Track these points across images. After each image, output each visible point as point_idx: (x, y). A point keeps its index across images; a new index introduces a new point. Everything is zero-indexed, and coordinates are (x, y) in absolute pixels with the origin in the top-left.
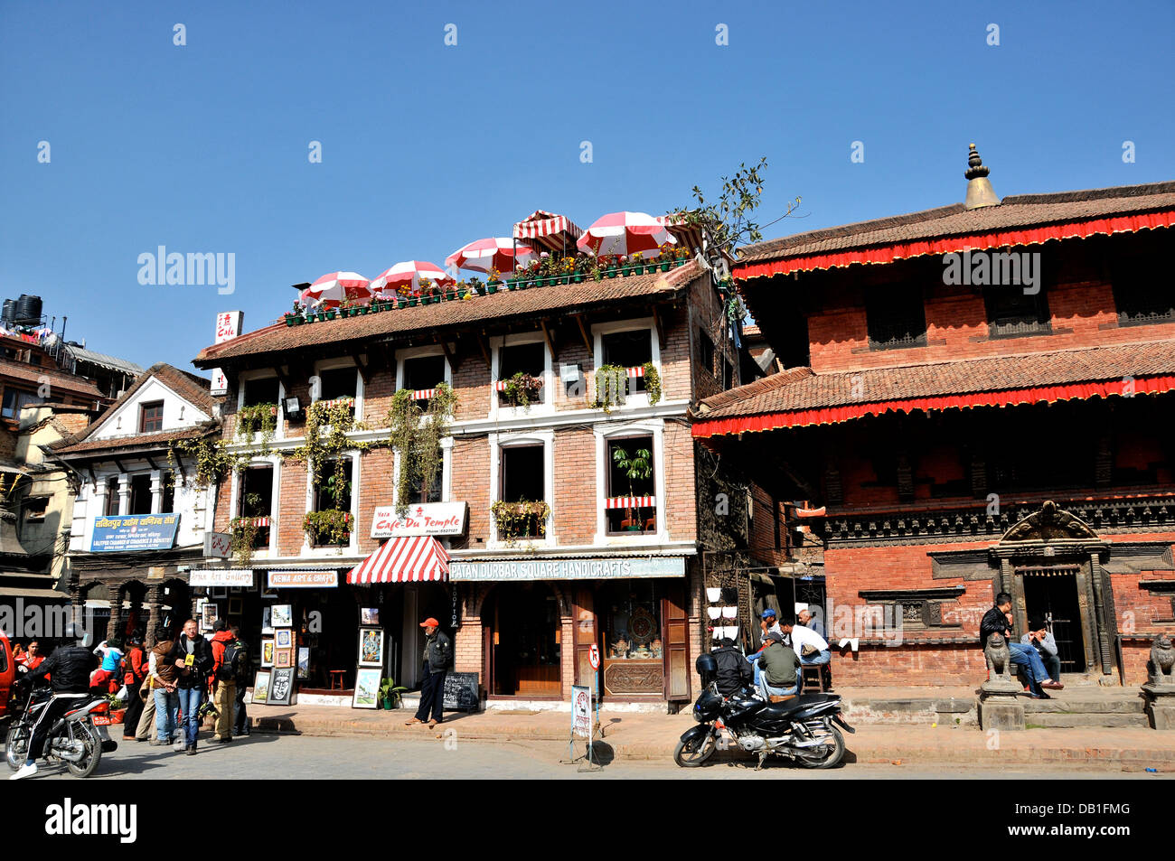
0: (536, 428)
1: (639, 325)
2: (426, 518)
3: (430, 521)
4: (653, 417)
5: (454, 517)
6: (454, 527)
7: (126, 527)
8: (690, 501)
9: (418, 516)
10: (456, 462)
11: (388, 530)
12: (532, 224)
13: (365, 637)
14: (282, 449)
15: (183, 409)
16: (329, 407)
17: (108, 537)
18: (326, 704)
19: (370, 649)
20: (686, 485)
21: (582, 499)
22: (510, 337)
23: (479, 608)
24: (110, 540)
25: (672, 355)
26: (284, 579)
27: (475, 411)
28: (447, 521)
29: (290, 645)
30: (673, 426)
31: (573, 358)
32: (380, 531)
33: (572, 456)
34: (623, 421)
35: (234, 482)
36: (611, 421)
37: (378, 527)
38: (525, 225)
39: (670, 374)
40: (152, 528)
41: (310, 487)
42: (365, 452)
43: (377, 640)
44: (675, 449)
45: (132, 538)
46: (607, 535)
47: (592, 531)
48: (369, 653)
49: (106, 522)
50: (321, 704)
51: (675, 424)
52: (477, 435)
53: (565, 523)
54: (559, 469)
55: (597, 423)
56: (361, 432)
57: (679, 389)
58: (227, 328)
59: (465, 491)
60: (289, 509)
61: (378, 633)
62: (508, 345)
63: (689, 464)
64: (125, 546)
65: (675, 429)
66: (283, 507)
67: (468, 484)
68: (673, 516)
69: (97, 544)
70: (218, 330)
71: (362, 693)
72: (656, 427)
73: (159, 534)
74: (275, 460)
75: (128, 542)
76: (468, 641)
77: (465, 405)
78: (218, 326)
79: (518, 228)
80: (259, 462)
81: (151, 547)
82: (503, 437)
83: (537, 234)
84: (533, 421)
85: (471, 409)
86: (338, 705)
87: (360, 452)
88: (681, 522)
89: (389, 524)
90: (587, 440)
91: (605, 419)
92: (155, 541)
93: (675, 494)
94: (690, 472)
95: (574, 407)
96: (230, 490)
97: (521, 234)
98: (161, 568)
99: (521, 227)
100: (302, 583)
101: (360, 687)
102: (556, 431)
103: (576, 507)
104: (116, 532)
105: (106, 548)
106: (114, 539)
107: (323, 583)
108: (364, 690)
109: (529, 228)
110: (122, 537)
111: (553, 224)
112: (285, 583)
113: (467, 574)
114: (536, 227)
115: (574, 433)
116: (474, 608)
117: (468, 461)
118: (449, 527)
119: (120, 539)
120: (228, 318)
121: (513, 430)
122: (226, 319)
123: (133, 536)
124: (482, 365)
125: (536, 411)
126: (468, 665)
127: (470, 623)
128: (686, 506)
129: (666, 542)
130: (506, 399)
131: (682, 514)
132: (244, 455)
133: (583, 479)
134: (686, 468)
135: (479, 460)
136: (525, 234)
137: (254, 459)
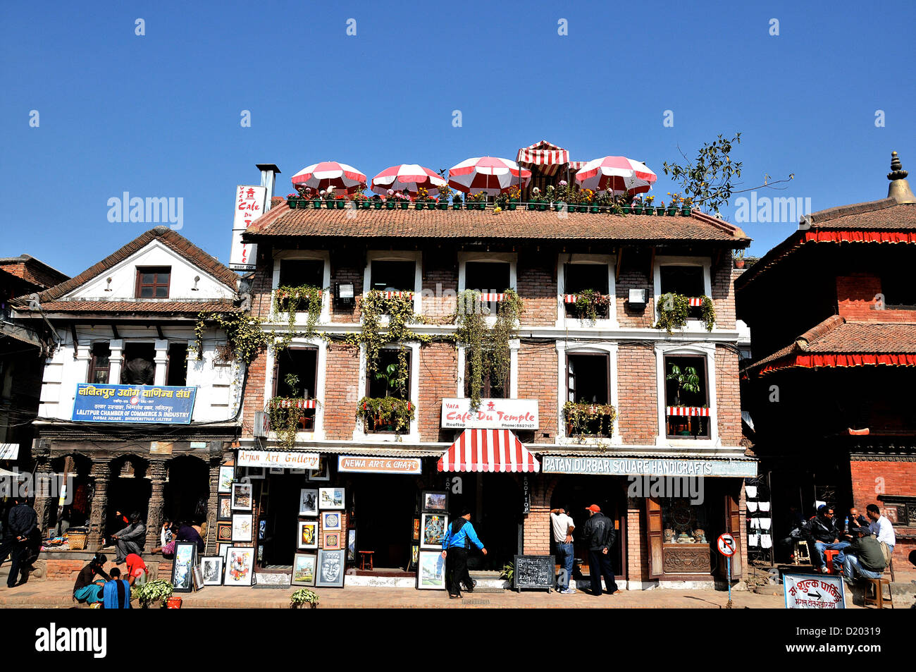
0: (601, 340)
1: (693, 262)
2: (498, 413)
3: (504, 415)
4: (706, 341)
5: (528, 414)
6: (529, 422)
7: (122, 398)
8: (737, 414)
9: (489, 410)
10: (521, 362)
11: (460, 422)
12: (538, 152)
13: (426, 521)
14: (330, 333)
15: (197, 279)
16: (387, 297)
17: (96, 406)
18: (379, 585)
19: (433, 533)
20: (734, 400)
21: (642, 405)
22: (575, 256)
23: (549, 497)
24: (100, 410)
25: (719, 291)
26: (357, 464)
27: (539, 317)
28: (521, 417)
29: (340, 528)
30: (722, 351)
31: (633, 282)
32: (450, 422)
33: (634, 367)
34: (679, 341)
35: (269, 360)
36: (669, 341)
37: (448, 418)
38: (531, 151)
39: (719, 307)
40: (158, 400)
41: (362, 373)
42: (424, 344)
43: (440, 524)
44: (724, 370)
45: (132, 410)
46: (667, 438)
47: (653, 433)
48: (431, 536)
49: (92, 389)
50: (374, 585)
51: (724, 350)
52: (543, 340)
53: (628, 425)
54: (622, 377)
55: (657, 341)
56: (420, 326)
57: (726, 320)
58: (250, 202)
59: (531, 390)
60: (336, 393)
61: (442, 518)
62: (572, 262)
63: (736, 383)
64: (123, 417)
65: (723, 353)
66: (328, 391)
67: (535, 384)
68: (722, 425)
69: (81, 413)
70: (238, 204)
71: (426, 575)
72: (710, 350)
73: (171, 408)
74: (321, 344)
75: (127, 413)
76: (537, 527)
77: (530, 312)
78: (238, 198)
79: (524, 153)
80: (299, 343)
81: (160, 421)
82: (570, 344)
83: (542, 162)
84: (600, 333)
85: (536, 316)
86: (394, 586)
87: (419, 345)
88: (730, 431)
89: (460, 416)
90: (647, 354)
91: (663, 338)
92: (166, 414)
93: (724, 407)
94: (737, 390)
95: (635, 325)
96: (264, 368)
97: (527, 158)
98: (167, 443)
99: (527, 152)
100: (380, 468)
101: (424, 569)
102: (620, 344)
103: (638, 412)
104: (110, 401)
105: (95, 418)
106: (106, 409)
107: (404, 469)
108: (428, 572)
109: (535, 155)
110: (117, 407)
111: (557, 156)
112: (360, 468)
113: (561, 467)
114: (542, 156)
115: (635, 348)
116: (544, 497)
117: (533, 363)
118: (523, 422)
119: (114, 410)
120: (251, 192)
121: (581, 339)
122: (248, 193)
123: (133, 407)
124: (546, 277)
125: (600, 325)
126: (537, 549)
127: (539, 510)
128: (733, 417)
129: (720, 447)
130: (572, 311)
131: (731, 424)
132: (280, 335)
133: (643, 388)
134: (733, 386)
135: (545, 363)
136: (531, 160)
137: (294, 340)
